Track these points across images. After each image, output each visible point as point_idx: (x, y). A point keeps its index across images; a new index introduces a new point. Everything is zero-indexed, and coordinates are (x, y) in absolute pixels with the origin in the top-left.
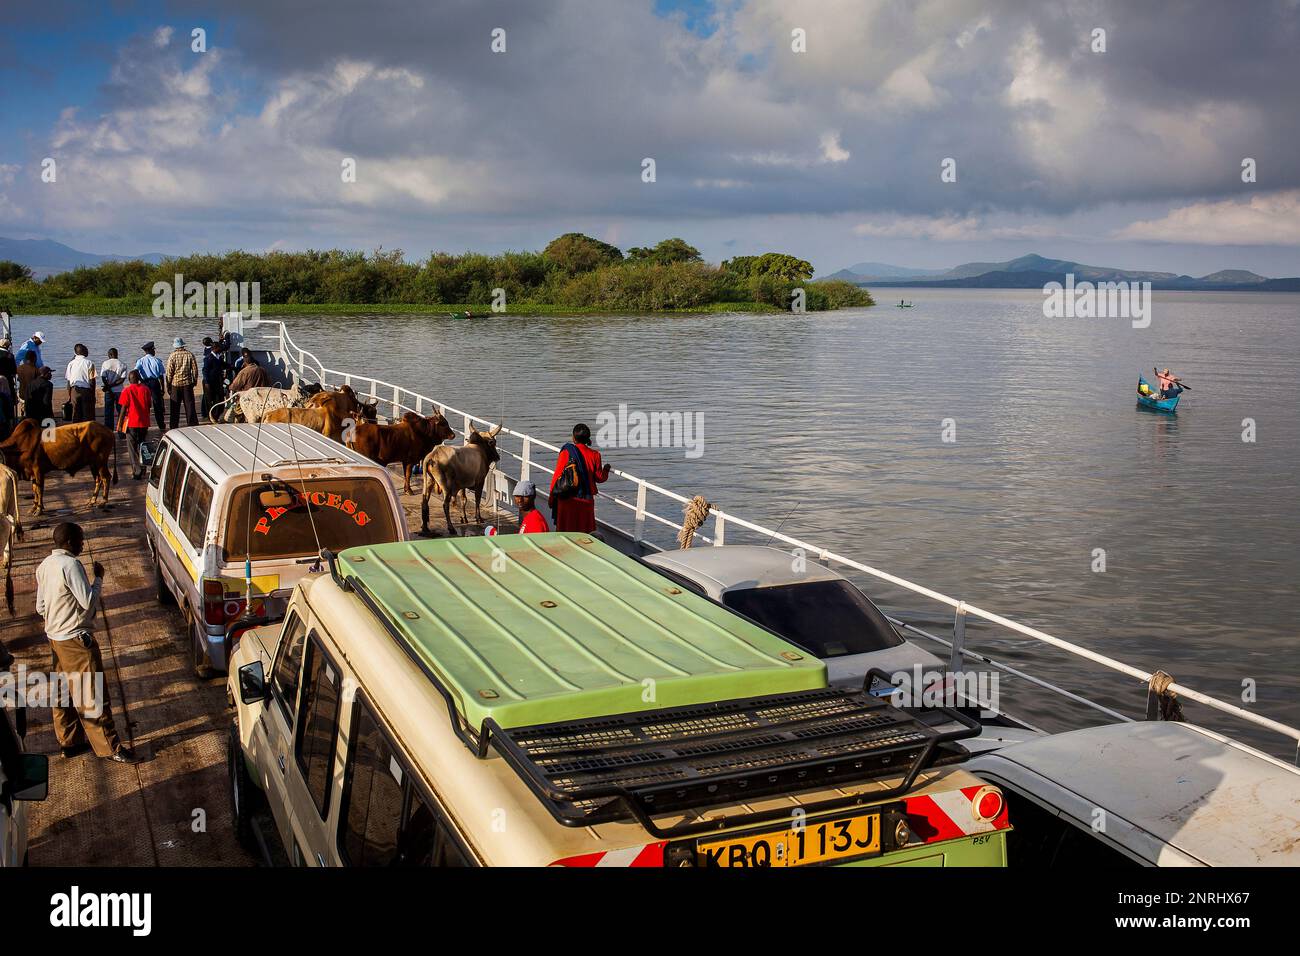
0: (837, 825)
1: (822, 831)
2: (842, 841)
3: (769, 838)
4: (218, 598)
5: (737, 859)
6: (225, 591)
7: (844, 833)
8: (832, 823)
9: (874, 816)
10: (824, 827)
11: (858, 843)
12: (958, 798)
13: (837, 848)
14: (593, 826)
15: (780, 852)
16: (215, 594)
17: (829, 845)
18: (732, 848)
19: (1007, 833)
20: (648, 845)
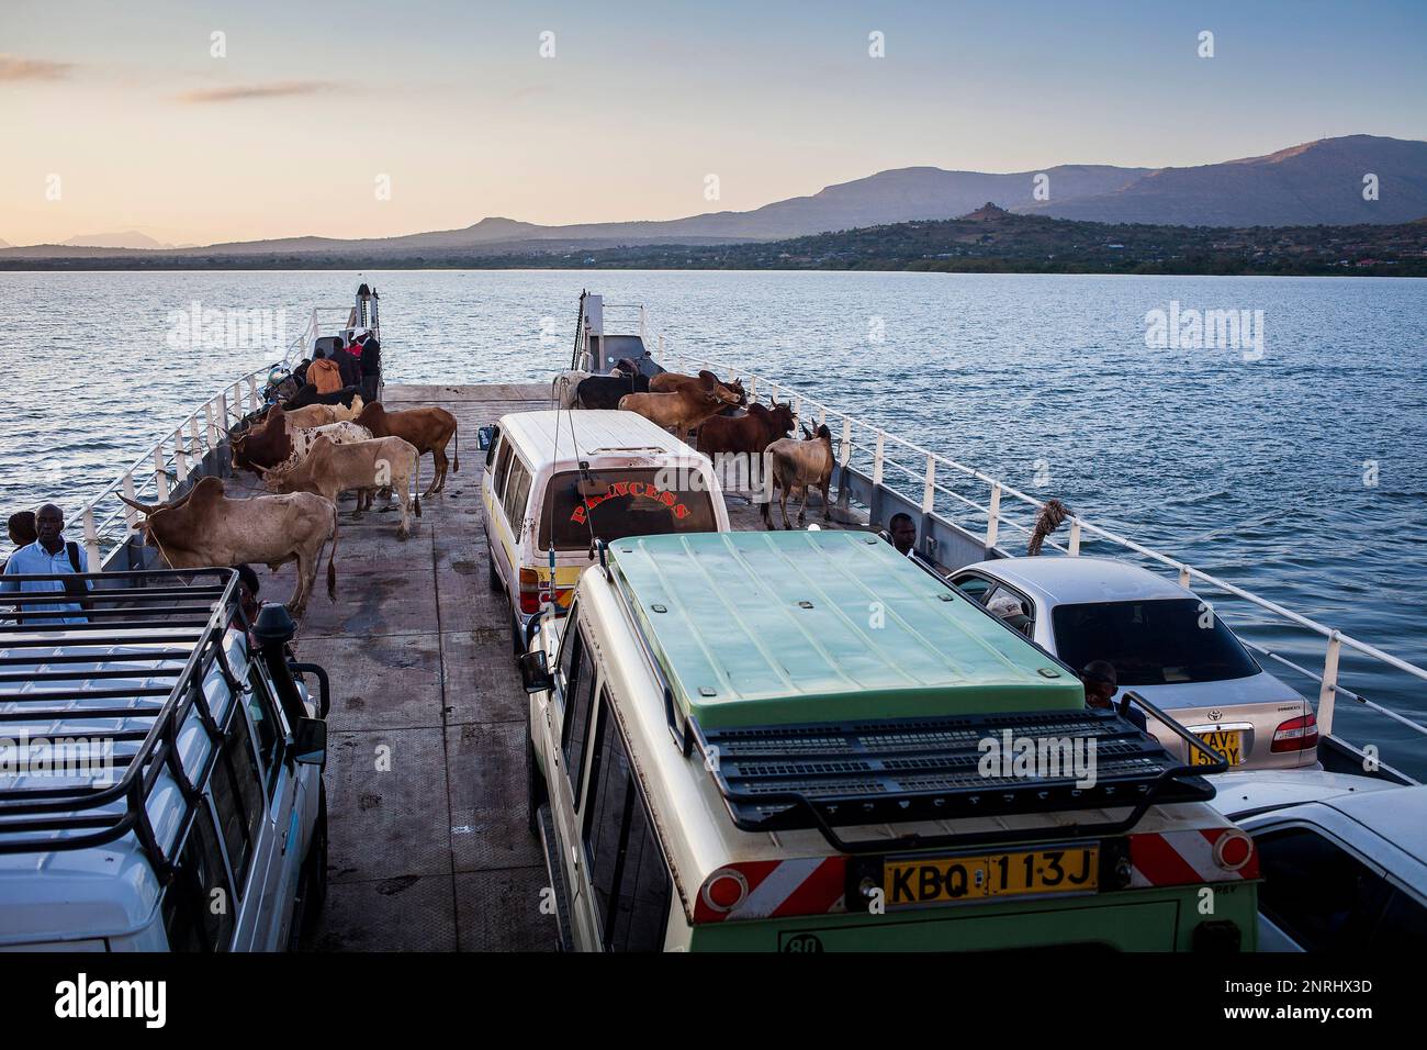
0: (1046, 857)
1: (1029, 861)
2: (1052, 874)
3: (967, 863)
4: (533, 587)
5: (930, 882)
6: (540, 580)
7: (1054, 866)
8: (1041, 854)
9: (1091, 850)
10: (1031, 858)
11: (1072, 878)
12: (1196, 840)
13: (1046, 881)
14: (778, 833)
15: (979, 879)
16: (530, 583)
17: (1037, 878)
18: (924, 870)
19: (1259, 884)
20: (829, 858)
